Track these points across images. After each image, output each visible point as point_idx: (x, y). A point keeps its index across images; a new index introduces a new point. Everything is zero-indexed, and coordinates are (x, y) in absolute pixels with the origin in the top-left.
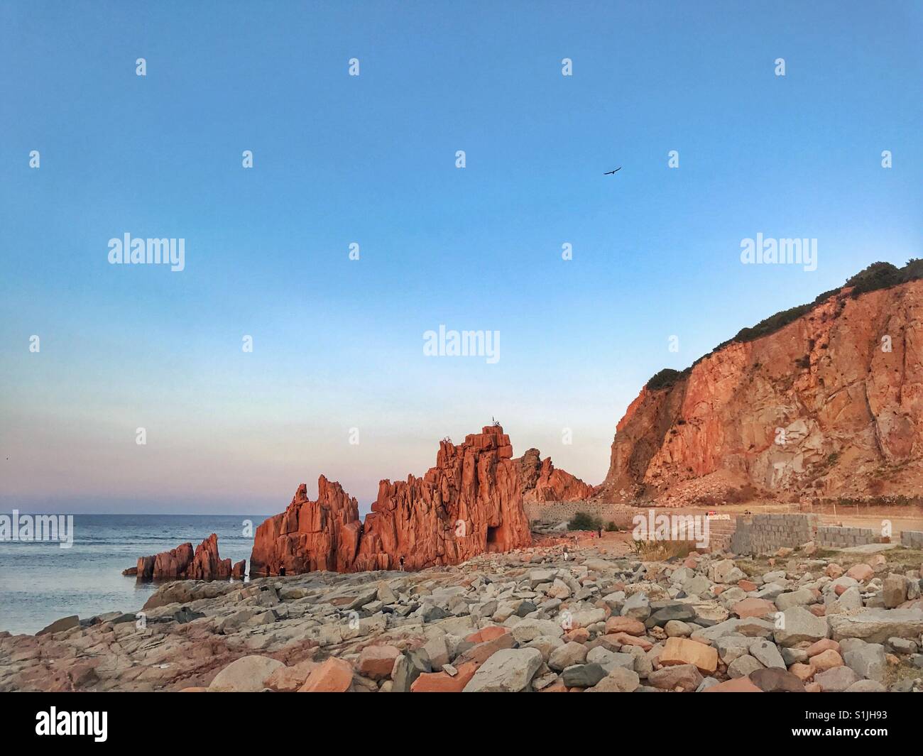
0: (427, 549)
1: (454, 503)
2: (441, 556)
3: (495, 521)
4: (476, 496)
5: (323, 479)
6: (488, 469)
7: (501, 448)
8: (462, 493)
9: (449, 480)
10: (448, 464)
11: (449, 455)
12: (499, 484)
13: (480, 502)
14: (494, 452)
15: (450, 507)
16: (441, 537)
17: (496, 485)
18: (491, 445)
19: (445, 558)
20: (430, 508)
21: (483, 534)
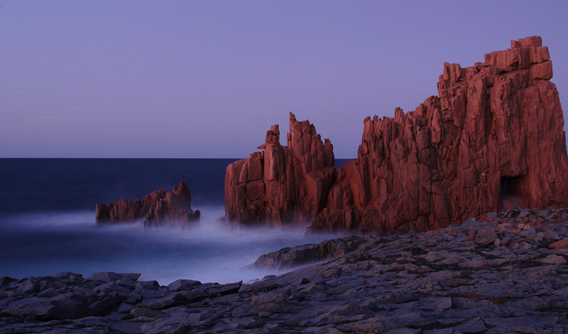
0: (402, 206)
1: (452, 144)
2: (427, 216)
3: (515, 170)
4: (486, 135)
5: (293, 118)
6: (505, 96)
7: (535, 66)
8: (464, 130)
9: (443, 113)
10: (447, 92)
11: (453, 79)
12: (525, 118)
13: (491, 143)
14: (524, 72)
15: (445, 149)
16: (424, 189)
17: (520, 117)
18: (517, 63)
19: (431, 218)
20: (407, 152)
21: (493, 186)
